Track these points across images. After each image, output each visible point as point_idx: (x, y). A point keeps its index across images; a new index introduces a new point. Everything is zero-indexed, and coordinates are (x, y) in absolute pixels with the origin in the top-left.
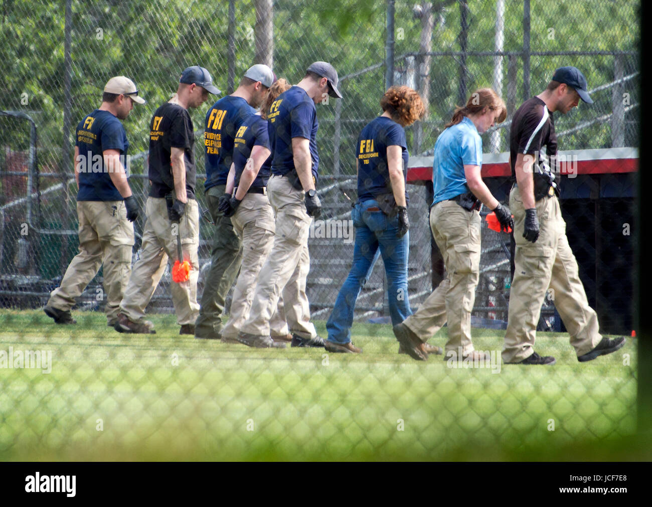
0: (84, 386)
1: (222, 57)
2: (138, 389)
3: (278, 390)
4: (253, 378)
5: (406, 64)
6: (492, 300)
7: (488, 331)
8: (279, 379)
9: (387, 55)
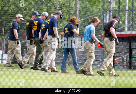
0: (38, 81)
1: (68, 11)
2: (49, 81)
3: (79, 82)
4: (74, 79)
5: (107, 12)
6: (125, 63)
7: (124, 70)
8: (79, 80)
9: (103, 11)
